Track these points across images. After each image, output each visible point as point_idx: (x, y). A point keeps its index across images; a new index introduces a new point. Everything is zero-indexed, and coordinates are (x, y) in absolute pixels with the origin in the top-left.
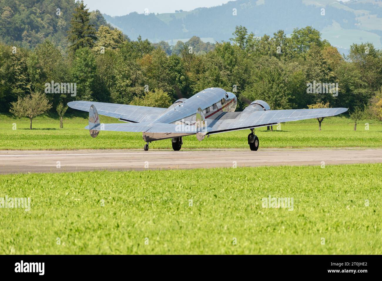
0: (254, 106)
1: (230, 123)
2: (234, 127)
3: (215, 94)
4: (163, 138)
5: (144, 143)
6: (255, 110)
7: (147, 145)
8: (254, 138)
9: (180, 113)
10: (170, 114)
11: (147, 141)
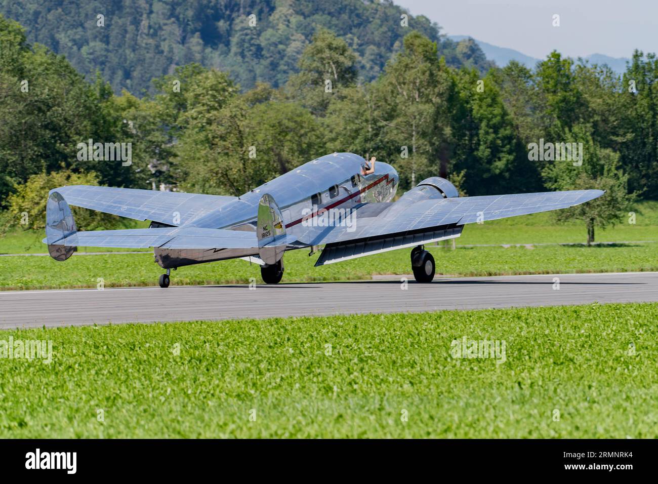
0: (421, 190)
1: (365, 226)
2: (372, 233)
3: (338, 166)
4: (204, 259)
5: (159, 271)
6: (422, 198)
7: (166, 277)
8: (424, 255)
9: (249, 206)
10: (224, 209)
11: (167, 267)
